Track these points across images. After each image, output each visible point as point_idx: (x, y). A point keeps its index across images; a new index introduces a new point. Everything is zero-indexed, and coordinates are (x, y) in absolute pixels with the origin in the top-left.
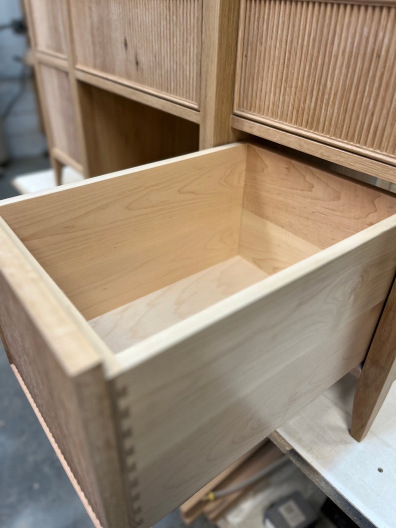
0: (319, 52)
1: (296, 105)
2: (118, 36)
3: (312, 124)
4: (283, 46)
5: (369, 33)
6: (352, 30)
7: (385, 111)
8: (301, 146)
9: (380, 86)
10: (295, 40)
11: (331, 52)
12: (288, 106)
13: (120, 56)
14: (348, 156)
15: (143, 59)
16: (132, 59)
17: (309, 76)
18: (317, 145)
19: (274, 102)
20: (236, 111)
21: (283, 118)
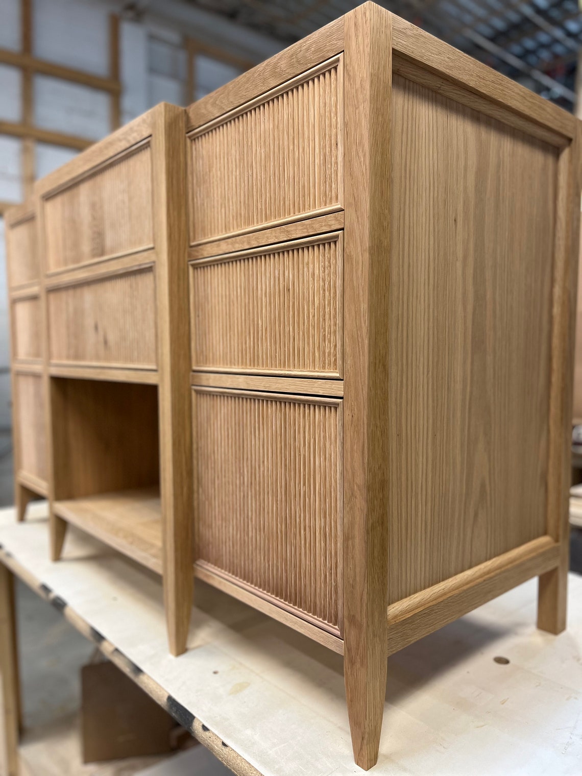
0: (249, 299)
1: (240, 348)
2: (89, 322)
3: (254, 362)
4: (224, 299)
5: (279, 274)
6: (268, 275)
7: (301, 333)
8: (248, 384)
9: (294, 314)
10: (231, 293)
11: (257, 297)
12: (234, 351)
13: (91, 339)
14: (283, 381)
15: (112, 338)
16: (101, 339)
17: (245, 320)
18: (259, 379)
19: (223, 351)
20: (195, 368)
21: (232, 363)
